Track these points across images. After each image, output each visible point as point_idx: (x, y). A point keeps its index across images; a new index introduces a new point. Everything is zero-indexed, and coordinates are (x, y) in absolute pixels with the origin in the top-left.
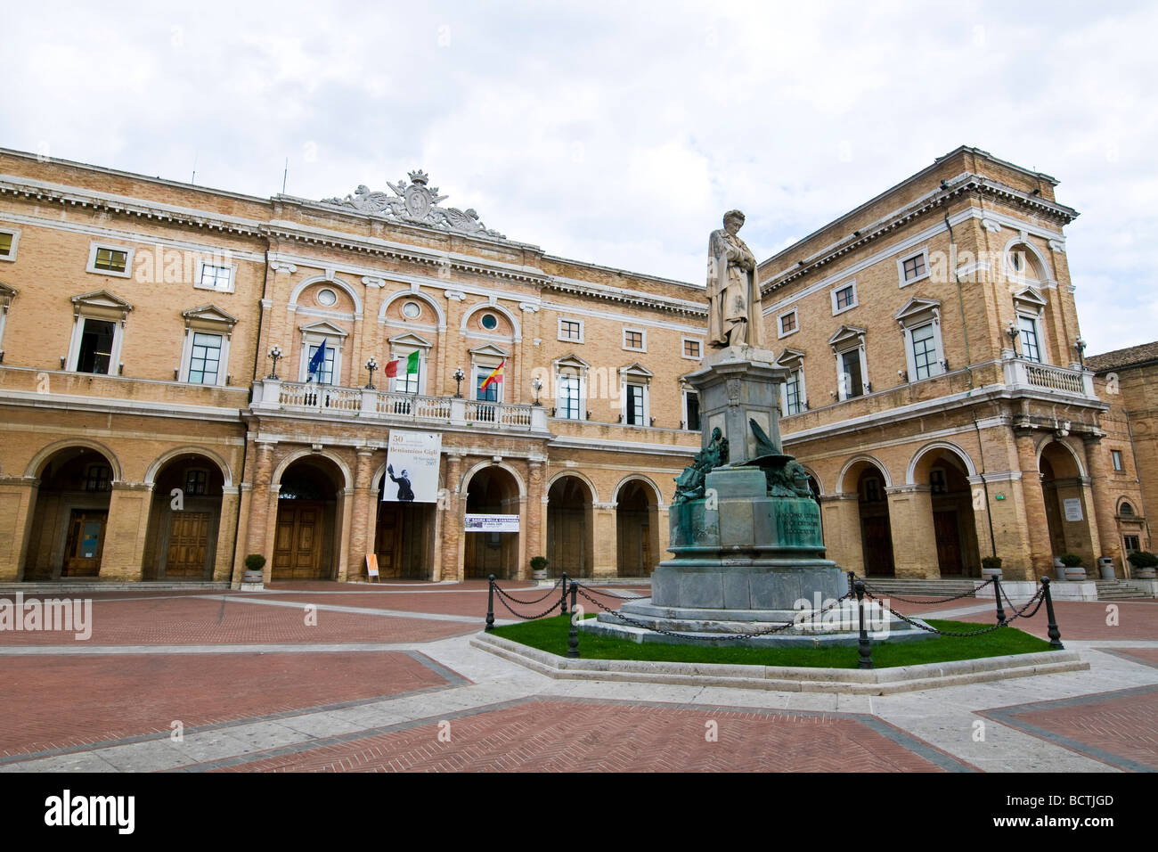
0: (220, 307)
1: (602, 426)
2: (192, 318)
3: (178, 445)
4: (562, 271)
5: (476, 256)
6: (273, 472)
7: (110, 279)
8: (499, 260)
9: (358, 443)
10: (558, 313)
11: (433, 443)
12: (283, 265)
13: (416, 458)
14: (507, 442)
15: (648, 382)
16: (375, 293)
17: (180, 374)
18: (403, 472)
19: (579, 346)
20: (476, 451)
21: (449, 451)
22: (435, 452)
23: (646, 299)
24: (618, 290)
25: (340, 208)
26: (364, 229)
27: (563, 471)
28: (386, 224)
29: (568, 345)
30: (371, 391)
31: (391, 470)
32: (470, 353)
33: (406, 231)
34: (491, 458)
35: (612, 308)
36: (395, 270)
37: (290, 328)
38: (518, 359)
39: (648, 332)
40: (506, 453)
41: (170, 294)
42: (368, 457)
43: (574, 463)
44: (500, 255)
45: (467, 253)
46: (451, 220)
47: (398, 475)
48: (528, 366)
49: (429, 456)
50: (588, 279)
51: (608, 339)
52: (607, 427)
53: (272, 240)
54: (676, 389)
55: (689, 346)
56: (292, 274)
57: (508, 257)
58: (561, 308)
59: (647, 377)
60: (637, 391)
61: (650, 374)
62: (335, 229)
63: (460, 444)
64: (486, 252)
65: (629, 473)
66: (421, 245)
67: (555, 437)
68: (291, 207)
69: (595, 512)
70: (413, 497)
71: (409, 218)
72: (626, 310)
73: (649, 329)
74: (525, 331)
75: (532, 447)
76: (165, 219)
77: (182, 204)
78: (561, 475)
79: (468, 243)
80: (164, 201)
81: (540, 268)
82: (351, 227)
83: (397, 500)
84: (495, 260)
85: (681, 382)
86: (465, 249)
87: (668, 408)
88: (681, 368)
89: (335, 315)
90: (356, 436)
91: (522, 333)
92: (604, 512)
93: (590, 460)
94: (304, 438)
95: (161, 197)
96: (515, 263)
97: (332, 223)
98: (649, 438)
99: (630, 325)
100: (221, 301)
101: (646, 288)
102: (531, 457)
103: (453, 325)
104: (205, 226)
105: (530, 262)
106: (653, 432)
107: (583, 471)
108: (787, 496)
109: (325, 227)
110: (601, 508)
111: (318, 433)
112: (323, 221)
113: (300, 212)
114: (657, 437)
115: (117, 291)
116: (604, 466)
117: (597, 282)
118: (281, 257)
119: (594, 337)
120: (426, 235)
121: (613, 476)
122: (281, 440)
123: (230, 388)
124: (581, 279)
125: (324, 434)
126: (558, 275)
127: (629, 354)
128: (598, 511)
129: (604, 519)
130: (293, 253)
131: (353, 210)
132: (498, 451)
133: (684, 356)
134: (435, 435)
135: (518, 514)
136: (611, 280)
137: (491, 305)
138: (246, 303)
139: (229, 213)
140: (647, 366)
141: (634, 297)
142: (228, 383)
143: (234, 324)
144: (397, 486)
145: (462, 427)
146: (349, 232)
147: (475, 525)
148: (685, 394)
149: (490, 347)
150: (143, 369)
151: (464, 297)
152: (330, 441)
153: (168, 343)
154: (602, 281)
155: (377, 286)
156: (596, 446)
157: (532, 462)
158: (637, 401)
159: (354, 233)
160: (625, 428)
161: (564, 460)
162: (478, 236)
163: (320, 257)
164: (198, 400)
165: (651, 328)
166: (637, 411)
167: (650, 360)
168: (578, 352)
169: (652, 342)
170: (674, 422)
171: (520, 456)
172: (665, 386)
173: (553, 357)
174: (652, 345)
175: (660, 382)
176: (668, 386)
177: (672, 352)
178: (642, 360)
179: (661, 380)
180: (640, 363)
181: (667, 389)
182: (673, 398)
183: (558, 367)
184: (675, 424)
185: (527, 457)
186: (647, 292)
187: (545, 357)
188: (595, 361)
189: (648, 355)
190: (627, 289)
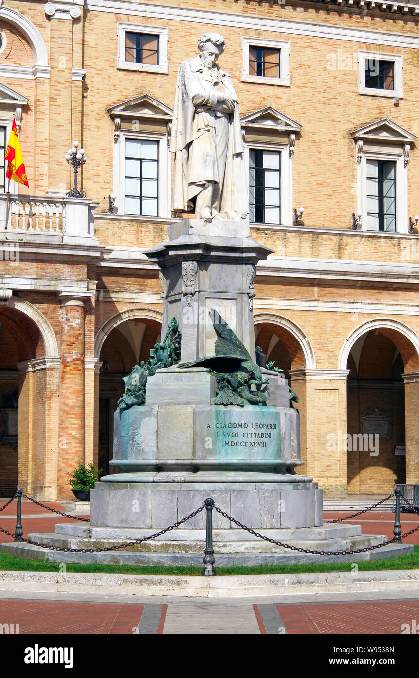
10: (118, 17)
15: (292, 144)
19: (158, 77)
29: (136, 76)
38: (46, 106)
39: (294, 45)
40: (20, 284)
43: (147, 296)
48: (62, 122)
54: (346, 152)
59: (288, 133)
60: (269, 161)
61: (295, 128)
67: (111, 251)
73: (295, 40)
74: (56, 56)
75: (66, 272)
78: (126, 319)
85: (356, 140)
87: (329, 191)
88: (359, 114)
91: (51, 59)
102: (66, 289)
106: (300, 235)
108: (231, 404)
114: (307, 245)
127: (255, 89)
132: (5, 281)
133: (362, 90)
140: (288, 111)
148: (364, 162)
157: (67, 298)
158: (270, 180)
165: (299, 37)
166: (270, 198)
167: (293, 99)
168: (156, 90)
169: (301, 66)
170: (339, 216)
171: (46, 288)
172: (325, 148)
173: (110, 100)
174: (301, 71)
175: (314, 142)
176: (330, 149)
177: (340, 83)
178: (278, 101)
179: (316, 138)
180: (274, 106)
181: (329, 154)
182: (339, 169)
183: (118, 120)
184: (342, 219)
185: (59, 289)
187: (93, 102)
189: (293, 90)
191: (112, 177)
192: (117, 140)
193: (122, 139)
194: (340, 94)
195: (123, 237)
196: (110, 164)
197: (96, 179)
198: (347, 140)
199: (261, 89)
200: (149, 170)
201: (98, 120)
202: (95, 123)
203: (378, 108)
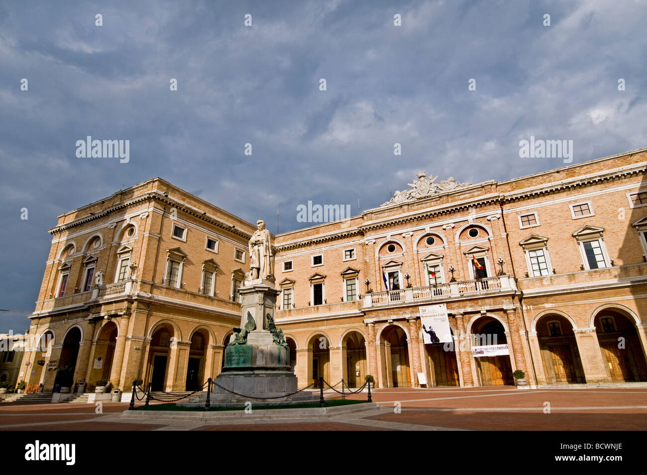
0: (353, 267)
1: (569, 275)
2: (344, 275)
3: (348, 328)
4: (514, 187)
5: (457, 200)
6: (375, 336)
7: (318, 267)
8: (470, 198)
9: (407, 316)
10: (517, 213)
11: (443, 310)
12: (370, 241)
13: (434, 319)
14: (487, 301)
15: (602, 236)
16: (410, 239)
17: (344, 299)
18: (430, 328)
19: (537, 228)
20: (469, 310)
21: (453, 312)
22: (444, 314)
23: (581, 180)
24: (560, 182)
25: (388, 206)
26: (400, 211)
27: (544, 311)
28: (408, 205)
29: (528, 230)
30: (409, 289)
31: (424, 327)
32: (465, 254)
33: (418, 203)
34: (479, 312)
35: (556, 196)
36: (417, 225)
37: (377, 268)
38: (494, 249)
39: (593, 200)
40: (488, 308)
41: (336, 267)
42: (413, 322)
43: (551, 304)
44: (471, 194)
45: (452, 201)
46: (441, 188)
47: (428, 330)
48: (501, 252)
49: (441, 317)
50: (534, 184)
51: (559, 216)
52: (573, 275)
53: (364, 232)
55: (635, 198)
56: (374, 243)
57: (476, 194)
58: (518, 209)
59: (598, 232)
60: (594, 244)
61: (602, 229)
62: (388, 216)
63: (459, 307)
64: (462, 197)
65: (601, 304)
66: (427, 207)
68: (369, 215)
69: (577, 336)
70: (439, 340)
71: (419, 196)
72: (569, 192)
73: (593, 199)
74: (494, 232)
75: (504, 301)
76: (329, 238)
77: (335, 230)
78: (543, 314)
79: (451, 196)
80: (329, 231)
81: (498, 191)
82: (394, 212)
83: (431, 343)
85: (634, 227)
86: (450, 199)
87: (627, 249)
88: (632, 216)
89: (396, 256)
90: (406, 313)
92: (584, 335)
93: (563, 301)
94: (384, 318)
96: (481, 195)
97: (386, 214)
98: (613, 276)
99: (575, 201)
100: (353, 264)
101: (582, 172)
102: (505, 307)
103: (451, 242)
104: (342, 236)
105: (489, 191)
106: (616, 269)
107: (561, 309)
109: (384, 217)
110: (582, 333)
111: (389, 315)
112: (383, 215)
113: (373, 215)
114: (620, 273)
115: (320, 271)
116: (576, 303)
117: (542, 183)
118: (369, 238)
119: (547, 219)
120: (429, 201)
121: (586, 308)
122: (375, 320)
123: (361, 300)
124: (529, 186)
125: (392, 314)
126: (512, 190)
127: (580, 220)
128: (579, 335)
129: (586, 340)
130: (373, 234)
131: (395, 204)
132: (483, 307)
133: (632, 207)
134: (442, 305)
135: (507, 343)
136: (552, 178)
137: (470, 224)
138: (361, 262)
140: (597, 225)
141: (570, 183)
142: (360, 298)
143: (358, 272)
144: (429, 336)
145: (458, 297)
146: (394, 215)
147: (479, 353)
148: (641, 234)
149: (476, 247)
150: (332, 299)
151: (453, 225)
152: (395, 317)
153: (338, 287)
154: (545, 181)
155: (409, 236)
156: (564, 290)
157: (507, 310)
158: (596, 251)
159: (396, 215)
160: (589, 272)
161: (543, 303)
162: (456, 190)
163: (384, 232)
164: (351, 308)
165: (596, 197)
166: (598, 258)
167: (598, 219)
168: (536, 232)
169: (598, 207)
170: (635, 258)
171: (498, 308)
172: (619, 234)
173: (519, 240)
174: (599, 209)
175: (614, 232)
176: (623, 233)
177: (619, 207)
178: (592, 222)
180: (590, 224)
181: (622, 235)
183: (523, 246)
184: (638, 259)
185: (503, 307)
186: (585, 174)
187: (513, 243)
188: (552, 234)
189: (598, 216)
190: (567, 178)
191: (526, 265)
192: (525, 252)
193: (527, 251)
195: (536, 285)
196: (525, 261)
197: (520, 267)
198: (630, 228)
199: (582, 220)
200: (541, 259)
201: (517, 248)
202: (516, 249)
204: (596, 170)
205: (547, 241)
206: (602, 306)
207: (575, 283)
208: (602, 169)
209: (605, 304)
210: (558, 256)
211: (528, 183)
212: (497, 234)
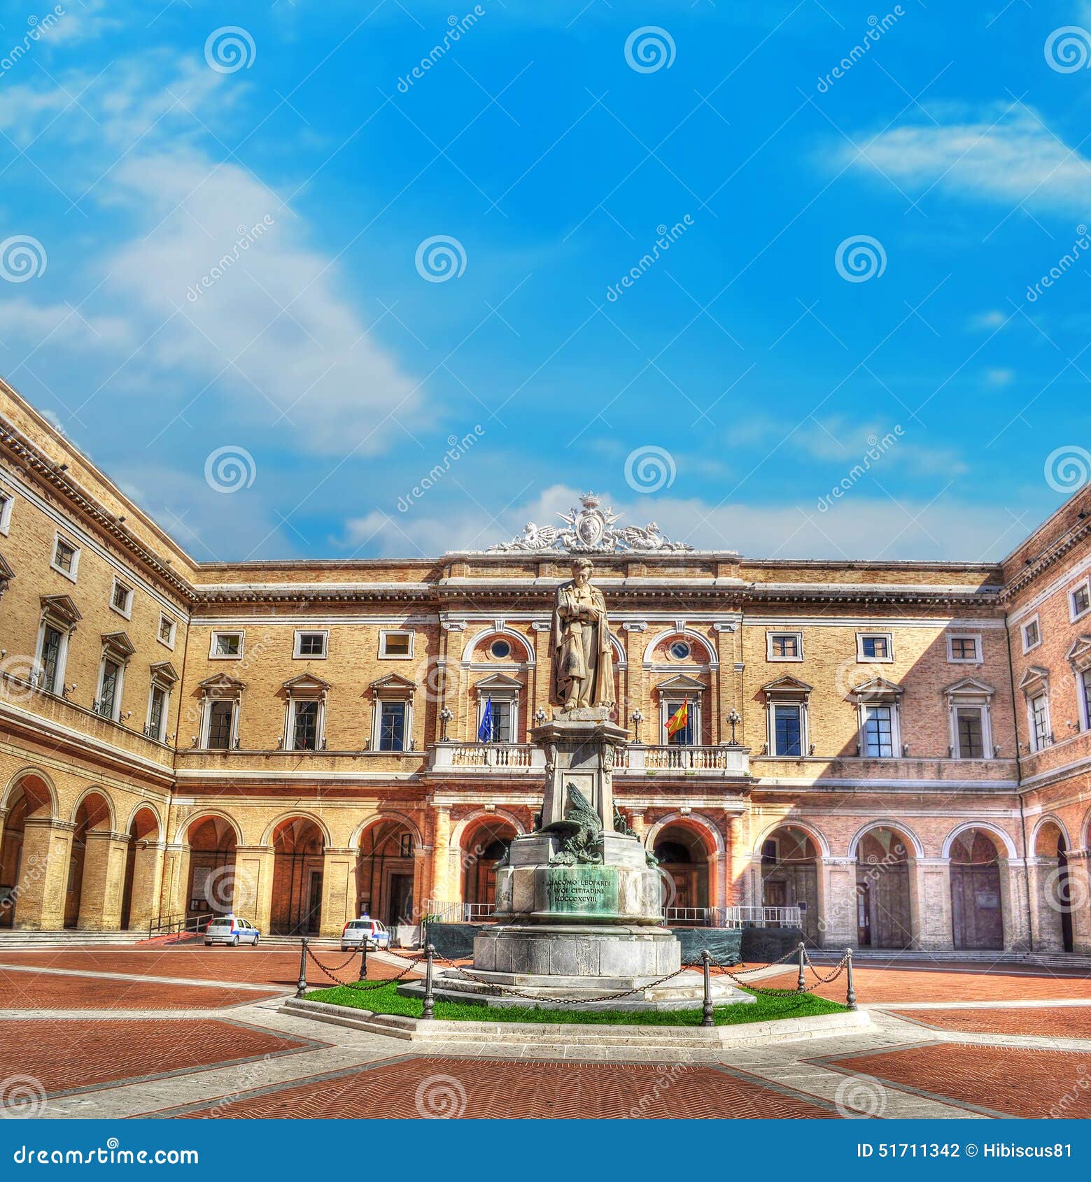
0: (403, 674)
1: (833, 763)
2: (378, 689)
4: (770, 575)
6: (451, 834)
7: (312, 662)
8: (686, 576)
10: (766, 628)
12: (456, 624)
14: (696, 790)
15: (897, 701)
17: (372, 746)
19: (797, 664)
20: (660, 804)
24: (849, 587)
25: (508, 551)
26: (533, 570)
28: (555, 561)
29: (781, 665)
32: (658, 692)
34: (678, 810)
35: (840, 612)
37: (463, 687)
38: (716, 689)
39: (895, 635)
40: (696, 804)
41: (359, 668)
44: (688, 570)
46: (629, 539)
48: (728, 698)
50: (806, 579)
51: (838, 651)
52: (841, 764)
53: (444, 600)
54: (941, 705)
55: (958, 645)
57: (699, 571)
58: (770, 621)
60: (881, 714)
61: (900, 690)
62: (503, 576)
63: (641, 796)
64: (673, 571)
65: (871, 821)
67: (758, 781)
68: (460, 562)
69: (826, 869)
71: (580, 548)
72: (861, 610)
73: (897, 631)
74: (722, 656)
75: (728, 795)
77: (364, 580)
78: (778, 826)
79: (649, 564)
80: (349, 580)
81: (739, 576)
82: (521, 570)
84: (682, 577)
85: (947, 695)
86: (646, 571)
87: (929, 732)
88: (948, 677)
89: (509, 667)
90: (527, 794)
91: (719, 659)
92: (837, 868)
93: (816, 806)
94: (476, 799)
95: (347, 577)
96: (708, 576)
97: (499, 571)
98: (901, 773)
99: (868, 628)
100: (403, 668)
101: (889, 578)
102: (728, 806)
103: (634, 660)
104: (384, 597)
105: (725, 573)
106: (907, 764)
109: (493, 576)
110: (834, 864)
112: (490, 571)
113: (467, 566)
114: (913, 771)
115: (318, 672)
116: (836, 812)
117: (819, 581)
118: (452, 616)
119: (818, 651)
121: (850, 824)
123: (415, 753)
124: (797, 581)
128: (830, 868)
129: (839, 877)
130: (465, 608)
131: (522, 553)
132: (687, 802)
133: (950, 659)
136: (837, 574)
137: (679, 632)
139: (405, 580)
140: (893, 679)
141: (868, 593)
142: (413, 748)
143: (416, 690)
145: (642, 777)
146: (517, 578)
148: (955, 710)
149: (681, 682)
150: (342, 743)
151: (645, 626)
153: (361, 715)
154: (826, 579)
158: (884, 726)
159: (523, 577)
160: (866, 764)
161: (781, 807)
162: (661, 552)
163: (489, 609)
164: (389, 767)
165: (901, 629)
166: (884, 739)
167: (897, 671)
168: (797, 672)
169: (902, 648)
170: (938, 749)
171: (714, 806)
172: (924, 703)
173: (762, 682)
174: (901, 651)
175: (915, 699)
176: (929, 703)
177: (933, 657)
179: (917, 696)
181: (927, 706)
182: (936, 717)
183: (769, 694)
184: (940, 751)
185: (724, 806)
186: (892, 582)
187: (751, 684)
188: (820, 681)
189: (898, 665)
190: (862, 582)
191: (767, 732)
192: (769, 709)
193: (772, 707)
194: (933, 664)
195: (776, 771)
196: (765, 724)
197: (755, 734)
198: (940, 696)
201: (756, 695)
202: (753, 697)
203: (964, 672)
204: (911, 579)
205: (808, 692)
206: (873, 822)
207: (841, 777)
208: (919, 581)
209: (879, 820)
210: (822, 724)
211: (797, 575)
212: (726, 662)
